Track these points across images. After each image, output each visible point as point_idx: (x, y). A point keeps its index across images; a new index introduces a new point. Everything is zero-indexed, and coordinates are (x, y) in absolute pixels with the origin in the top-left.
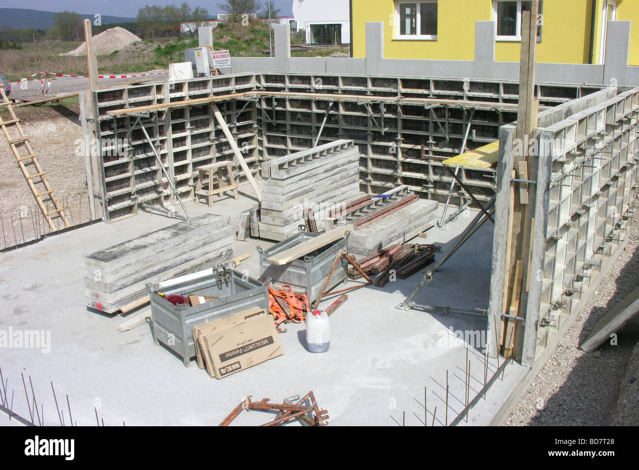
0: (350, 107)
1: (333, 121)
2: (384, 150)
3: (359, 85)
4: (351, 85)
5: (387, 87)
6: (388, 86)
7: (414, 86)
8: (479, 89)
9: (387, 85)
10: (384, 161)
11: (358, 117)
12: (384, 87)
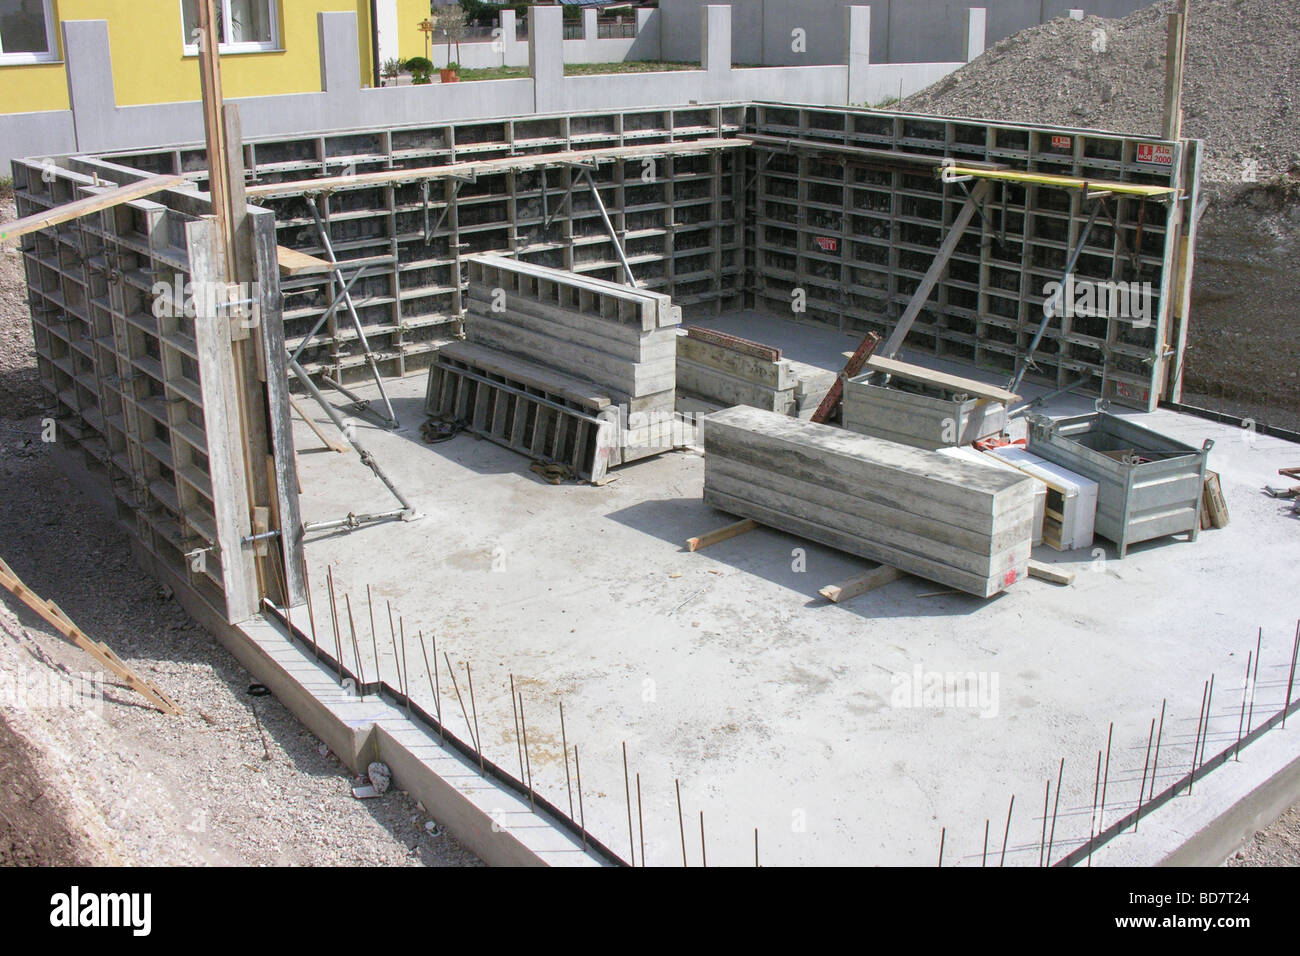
0: (341, 202)
1: (300, 242)
2: (419, 278)
3: (358, 150)
4: (339, 155)
5: (418, 147)
6: (422, 145)
7: (472, 138)
8: (581, 129)
9: (417, 143)
10: (420, 299)
11: (359, 220)
12: (413, 147)
